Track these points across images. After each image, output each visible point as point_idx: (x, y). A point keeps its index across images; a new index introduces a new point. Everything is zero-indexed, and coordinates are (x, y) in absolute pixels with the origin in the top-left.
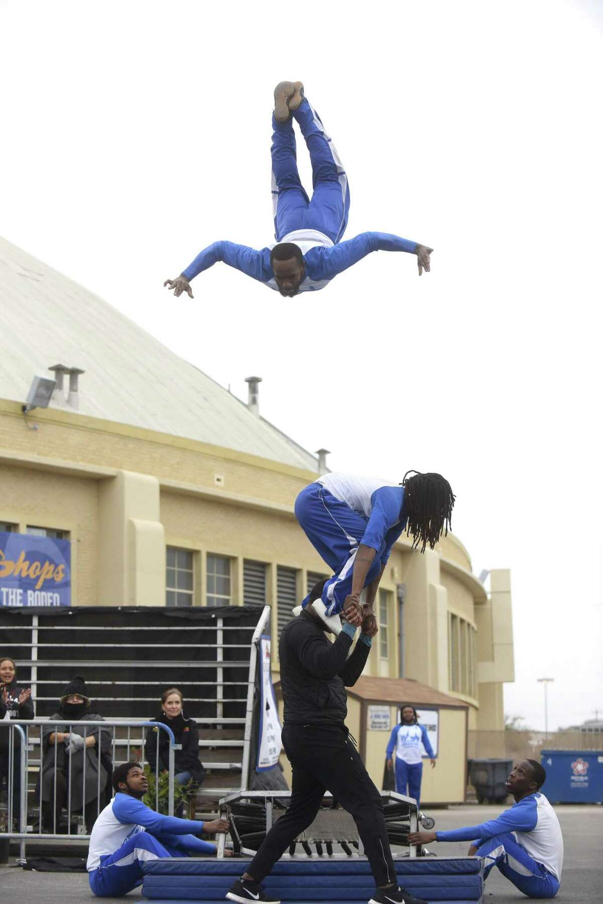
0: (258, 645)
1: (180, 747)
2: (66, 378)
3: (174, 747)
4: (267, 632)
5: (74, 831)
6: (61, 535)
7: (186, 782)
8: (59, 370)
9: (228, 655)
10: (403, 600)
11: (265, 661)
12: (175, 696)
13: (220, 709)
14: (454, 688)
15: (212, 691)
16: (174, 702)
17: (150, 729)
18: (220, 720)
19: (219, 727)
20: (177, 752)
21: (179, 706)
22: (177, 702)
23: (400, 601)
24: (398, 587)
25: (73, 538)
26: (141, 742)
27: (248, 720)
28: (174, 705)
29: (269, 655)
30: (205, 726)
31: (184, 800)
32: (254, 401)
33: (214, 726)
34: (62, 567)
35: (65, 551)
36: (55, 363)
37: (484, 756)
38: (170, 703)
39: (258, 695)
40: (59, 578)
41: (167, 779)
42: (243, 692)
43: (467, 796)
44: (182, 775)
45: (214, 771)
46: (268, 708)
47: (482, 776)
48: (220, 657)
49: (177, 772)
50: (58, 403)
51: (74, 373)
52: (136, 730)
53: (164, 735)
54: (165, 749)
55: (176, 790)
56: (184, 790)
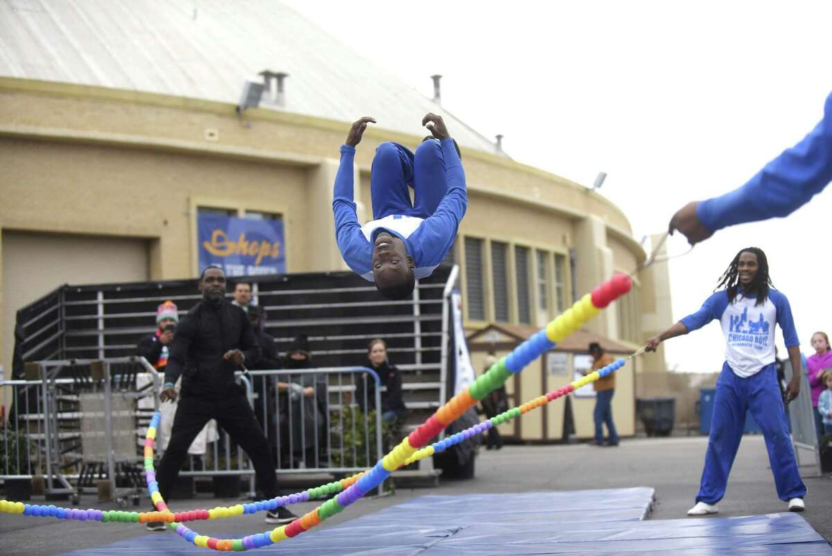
0: (449, 298)
1: (384, 389)
2: (274, 82)
3: (380, 389)
4: (457, 288)
5: (296, 466)
6: (275, 218)
7: (391, 419)
8: (267, 75)
9: (424, 309)
10: (576, 262)
11: (457, 313)
12: (379, 346)
13: (418, 357)
14: (622, 335)
15: (411, 342)
16: (379, 350)
17: (358, 374)
18: (419, 366)
19: (419, 373)
20: (383, 394)
21: (383, 354)
22: (381, 351)
23: (573, 263)
24: (571, 251)
25: (286, 220)
26: (351, 388)
27: (443, 365)
28: (379, 353)
29: (460, 307)
30: (407, 372)
31: (390, 435)
32: (438, 95)
33: (414, 372)
34: (277, 245)
35: (279, 231)
36: (263, 69)
37: (651, 395)
38: (375, 351)
39: (452, 343)
40: (275, 255)
41: (374, 418)
42: (438, 341)
43: (636, 431)
44: (388, 414)
45: (417, 411)
46: (461, 353)
47: (649, 413)
48: (417, 311)
49: (384, 411)
50: (267, 103)
51: (280, 77)
52: (346, 375)
53: (371, 379)
54: (372, 392)
55: (383, 427)
56: (390, 427)
